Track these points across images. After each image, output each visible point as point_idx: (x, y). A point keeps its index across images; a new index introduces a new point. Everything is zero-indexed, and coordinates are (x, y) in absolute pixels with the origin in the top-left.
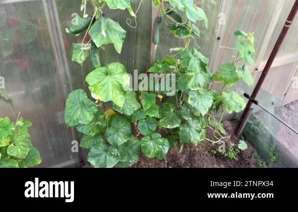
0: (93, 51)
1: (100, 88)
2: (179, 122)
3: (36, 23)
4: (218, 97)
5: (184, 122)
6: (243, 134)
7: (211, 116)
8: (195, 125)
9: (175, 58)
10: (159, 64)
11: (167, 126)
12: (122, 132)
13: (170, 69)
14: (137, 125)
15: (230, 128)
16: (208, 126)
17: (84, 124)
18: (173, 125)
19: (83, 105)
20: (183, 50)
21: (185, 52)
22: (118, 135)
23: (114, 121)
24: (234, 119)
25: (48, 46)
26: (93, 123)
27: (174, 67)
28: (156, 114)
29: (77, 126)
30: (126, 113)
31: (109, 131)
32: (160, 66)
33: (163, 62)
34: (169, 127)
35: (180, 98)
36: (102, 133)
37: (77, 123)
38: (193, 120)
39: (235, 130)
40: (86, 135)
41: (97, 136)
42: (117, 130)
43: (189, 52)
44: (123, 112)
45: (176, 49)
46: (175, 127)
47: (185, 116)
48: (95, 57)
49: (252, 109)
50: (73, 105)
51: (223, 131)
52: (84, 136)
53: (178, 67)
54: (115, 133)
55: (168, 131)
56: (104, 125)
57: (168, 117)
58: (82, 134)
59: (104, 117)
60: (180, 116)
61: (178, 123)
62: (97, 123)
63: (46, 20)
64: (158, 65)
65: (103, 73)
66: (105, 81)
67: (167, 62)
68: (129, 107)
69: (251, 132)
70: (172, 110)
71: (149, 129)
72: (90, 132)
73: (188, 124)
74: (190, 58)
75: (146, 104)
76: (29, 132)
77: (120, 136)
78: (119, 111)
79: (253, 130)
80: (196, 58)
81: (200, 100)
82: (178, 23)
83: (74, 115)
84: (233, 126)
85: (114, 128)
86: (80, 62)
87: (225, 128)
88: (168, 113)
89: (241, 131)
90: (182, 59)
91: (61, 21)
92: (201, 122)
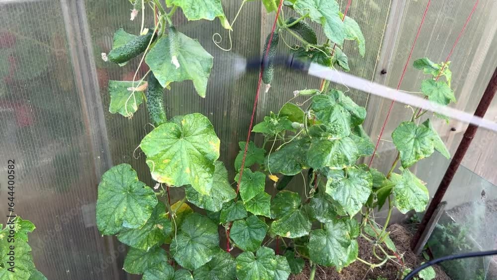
0: (152, 93)
1: (167, 161)
2: (309, 227)
3: (49, 41)
4: (383, 182)
5: (317, 226)
6: (428, 248)
7: (368, 216)
8: (337, 232)
9: (304, 108)
10: (272, 117)
11: (285, 233)
12: (202, 244)
13: (292, 127)
14: (229, 231)
15: (404, 238)
16: (362, 235)
17: (131, 230)
18: (296, 232)
19: (130, 193)
20: (318, 94)
21: (321, 96)
22: (194, 248)
23: (187, 222)
24: (411, 221)
25: (70, 82)
26: (149, 227)
27: (301, 125)
28: (266, 211)
29: (118, 233)
30: (209, 208)
31: (179, 242)
32: (276, 122)
33: (282, 115)
34: (288, 235)
35: (312, 182)
36: (164, 246)
37: (120, 228)
38: (334, 223)
39: (412, 242)
40: (135, 250)
41: (155, 250)
42: (193, 240)
43: (330, 98)
44: (205, 206)
45: (306, 92)
46: (300, 235)
47: (318, 215)
48: (156, 104)
49: (445, 203)
50: (111, 194)
51: (391, 245)
52: (131, 251)
53: (309, 125)
54: (188, 245)
55: (287, 243)
56: (170, 230)
57: (288, 217)
58: (128, 248)
59: (170, 216)
60: (310, 215)
61: (306, 228)
62: (155, 226)
63: (66, 37)
64: (272, 120)
65: (173, 133)
66: (176, 148)
67: (287, 115)
68: (215, 196)
69: (443, 247)
70: (295, 204)
71: (251, 238)
72: (142, 243)
73: (325, 230)
74: (332, 109)
75: (247, 191)
76: (30, 243)
77: (198, 251)
78: (197, 205)
79: (447, 243)
80: (342, 108)
81: (347, 187)
82: (310, 45)
83: (114, 213)
84: (408, 235)
85: (187, 235)
86: (127, 114)
87: (393, 238)
88: (288, 208)
89: (424, 244)
90: (316, 111)
91: (94, 38)
92: (349, 227)
